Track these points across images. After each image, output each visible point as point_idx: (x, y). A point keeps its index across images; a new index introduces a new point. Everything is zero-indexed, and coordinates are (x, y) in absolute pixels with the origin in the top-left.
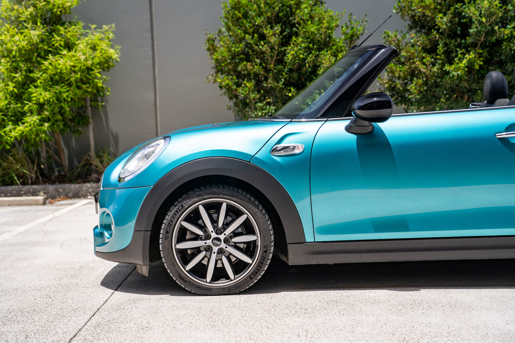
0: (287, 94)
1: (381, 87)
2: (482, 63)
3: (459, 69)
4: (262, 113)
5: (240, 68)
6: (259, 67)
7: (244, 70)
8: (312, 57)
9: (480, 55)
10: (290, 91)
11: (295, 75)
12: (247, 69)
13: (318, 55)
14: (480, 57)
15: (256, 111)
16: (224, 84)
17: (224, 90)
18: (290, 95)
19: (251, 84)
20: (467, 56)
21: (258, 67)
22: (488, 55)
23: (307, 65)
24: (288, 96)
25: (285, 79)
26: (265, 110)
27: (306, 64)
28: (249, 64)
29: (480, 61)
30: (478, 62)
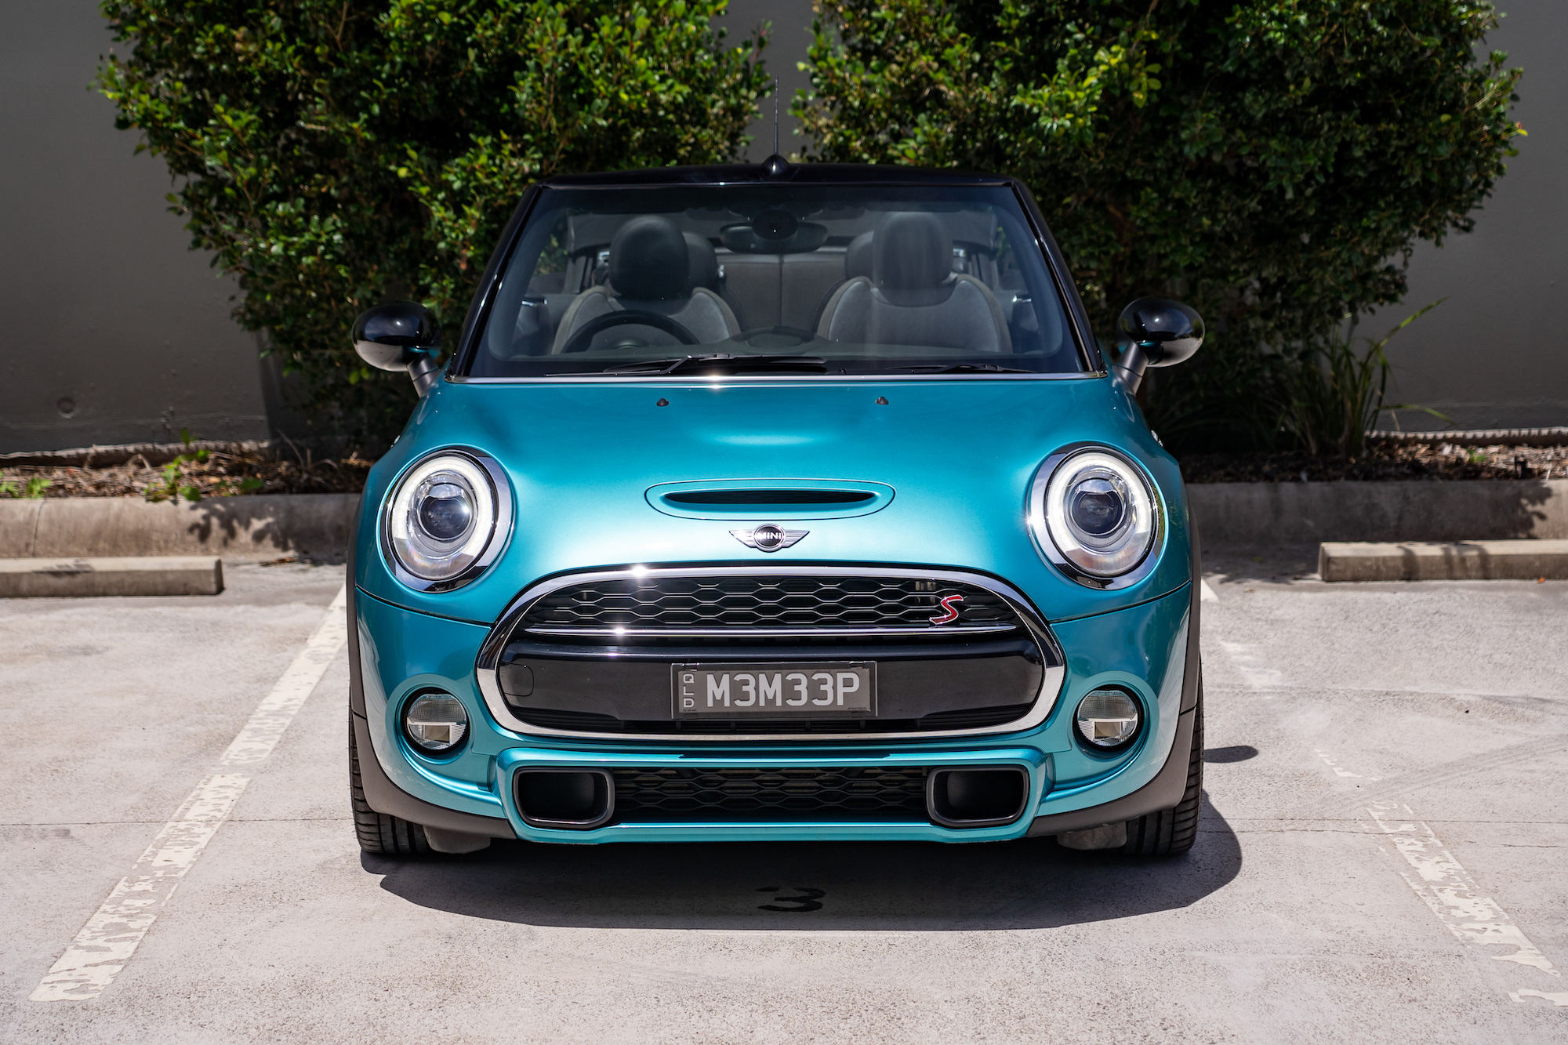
0: (392, 168)
2: (1156, 85)
3: (1065, 106)
4: (286, 249)
5: (201, 49)
6: (284, 49)
7: (219, 59)
8: (493, 25)
9: (1153, 52)
10: (402, 159)
11: (426, 92)
12: (228, 54)
13: (519, 18)
14: (1150, 60)
15: (265, 238)
16: (135, 110)
17: (137, 135)
18: (403, 172)
19: (245, 118)
20: (1101, 55)
21: (279, 45)
22: (1186, 50)
23: (472, 54)
24: (395, 174)
25: (384, 106)
26: (300, 232)
27: (466, 46)
28: (241, 32)
29: (1150, 75)
30: (1144, 79)
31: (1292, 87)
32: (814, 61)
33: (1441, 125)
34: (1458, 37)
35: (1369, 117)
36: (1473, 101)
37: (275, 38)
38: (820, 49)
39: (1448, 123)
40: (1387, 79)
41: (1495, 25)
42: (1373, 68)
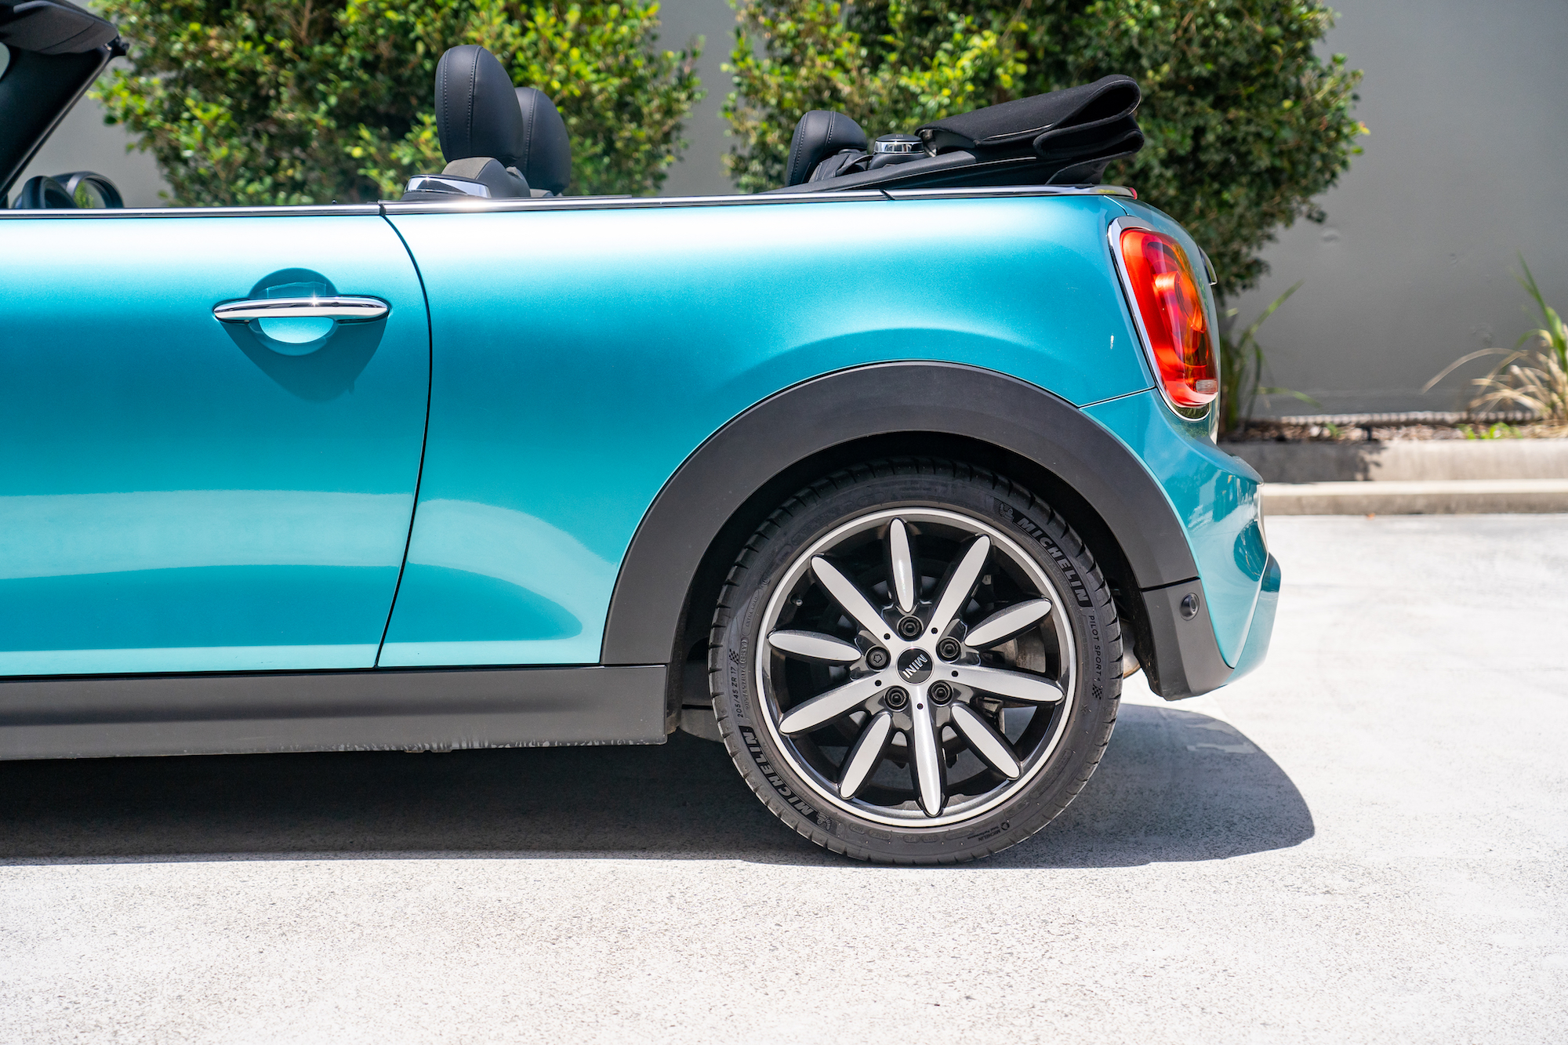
0: (349, 148)
1: (738, 141)
2: (1022, 69)
3: (944, 85)
5: (178, 46)
6: (253, 48)
7: (195, 56)
9: (1022, 41)
10: (357, 140)
11: (382, 83)
12: (205, 53)
14: (1018, 48)
18: (357, 152)
19: (215, 110)
20: (975, 40)
21: (250, 45)
23: (420, 48)
24: (349, 156)
25: (340, 97)
28: (213, 32)
29: (1018, 61)
30: (1010, 63)
31: (1150, 74)
32: (734, 62)
33: (1283, 111)
34: (1300, 35)
35: (1220, 104)
36: (1313, 93)
37: (247, 38)
38: (741, 51)
39: (1291, 110)
40: (1236, 72)
41: (1332, 24)
42: (1222, 60)
